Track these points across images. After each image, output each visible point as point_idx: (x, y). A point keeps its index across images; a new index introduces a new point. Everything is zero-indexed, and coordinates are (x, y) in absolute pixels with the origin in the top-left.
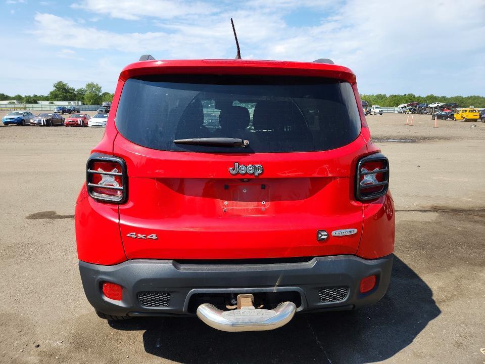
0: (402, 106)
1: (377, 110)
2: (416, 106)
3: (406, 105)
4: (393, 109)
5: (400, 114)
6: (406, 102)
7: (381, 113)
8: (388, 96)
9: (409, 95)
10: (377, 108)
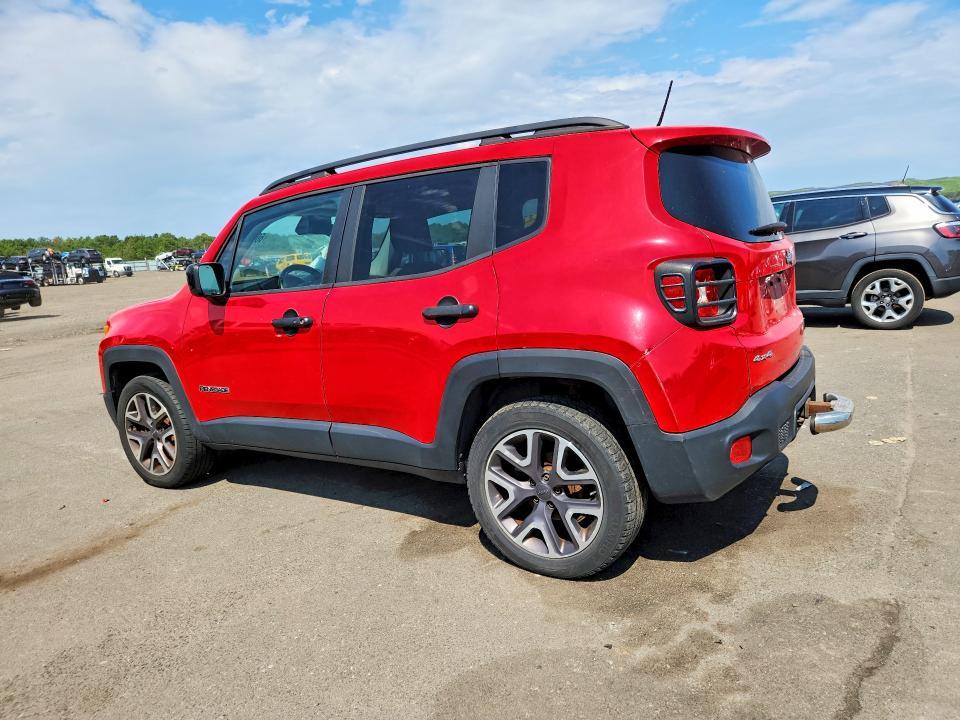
0: (164, 255)
1: (120, 268)
2: (190, 255)
3: (170, 254)
4: (144, 264)
5: (164, 272)
6: (167, 249)
7: (129, 273)
8: (122, 238)
9: (163, 235)
10: (116, 262)
